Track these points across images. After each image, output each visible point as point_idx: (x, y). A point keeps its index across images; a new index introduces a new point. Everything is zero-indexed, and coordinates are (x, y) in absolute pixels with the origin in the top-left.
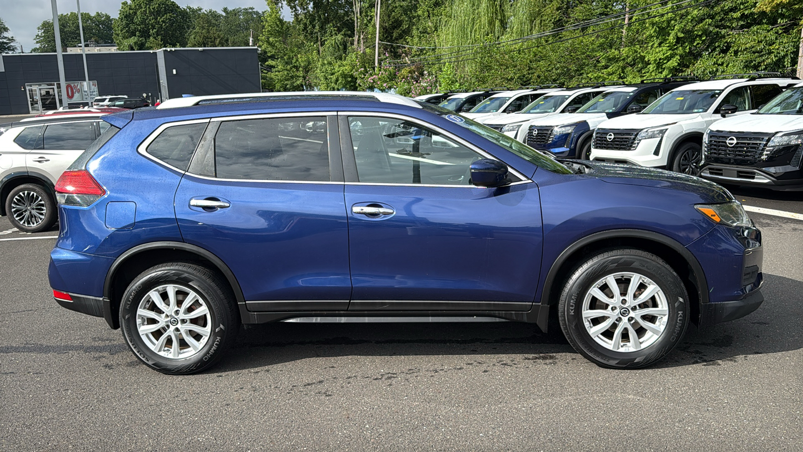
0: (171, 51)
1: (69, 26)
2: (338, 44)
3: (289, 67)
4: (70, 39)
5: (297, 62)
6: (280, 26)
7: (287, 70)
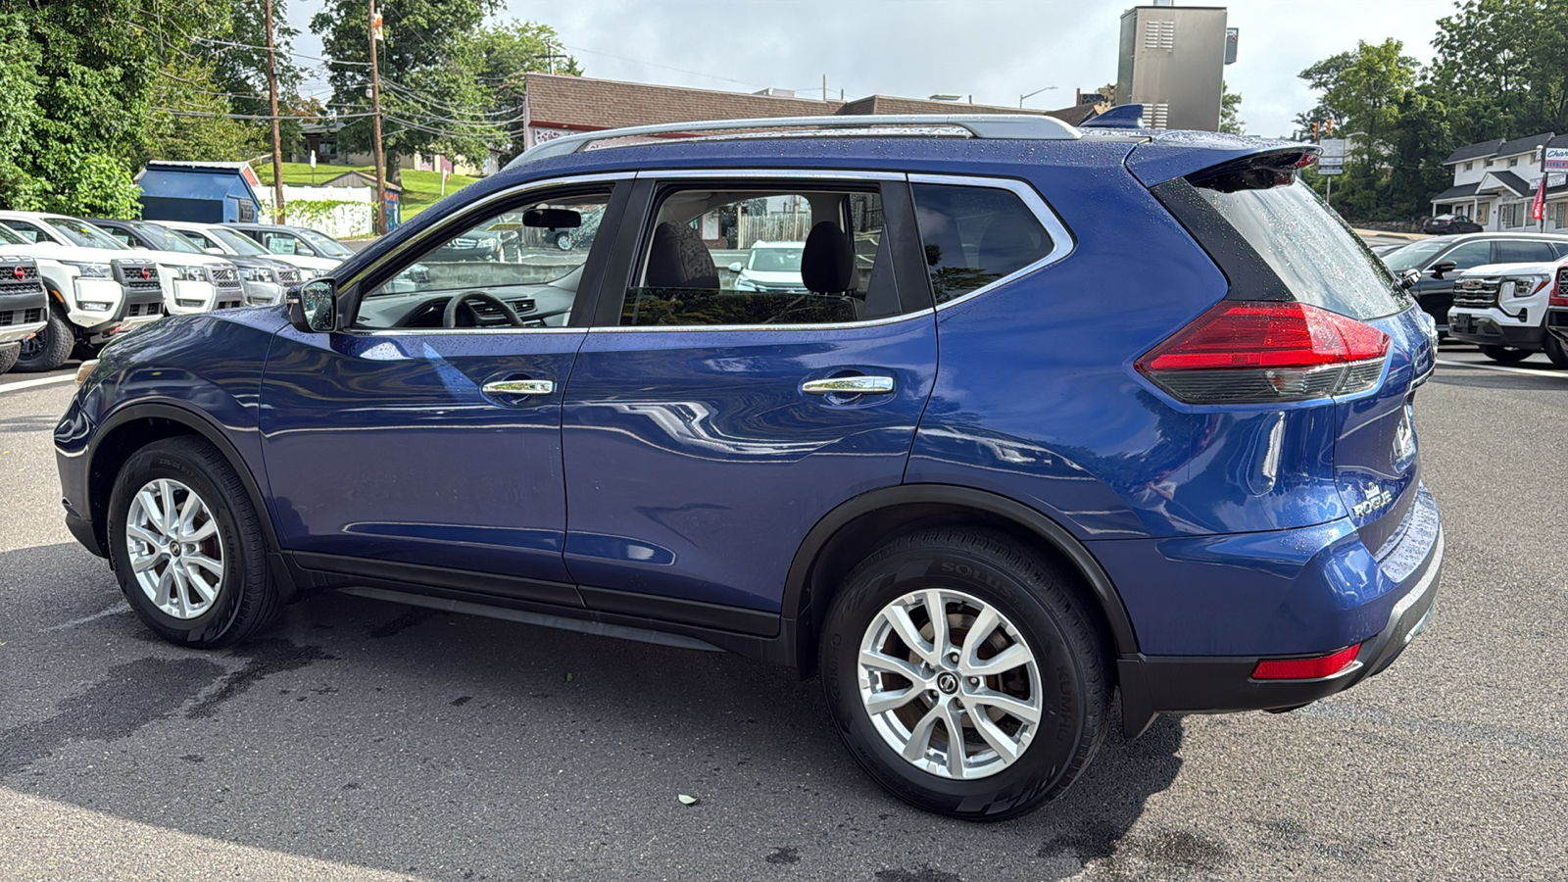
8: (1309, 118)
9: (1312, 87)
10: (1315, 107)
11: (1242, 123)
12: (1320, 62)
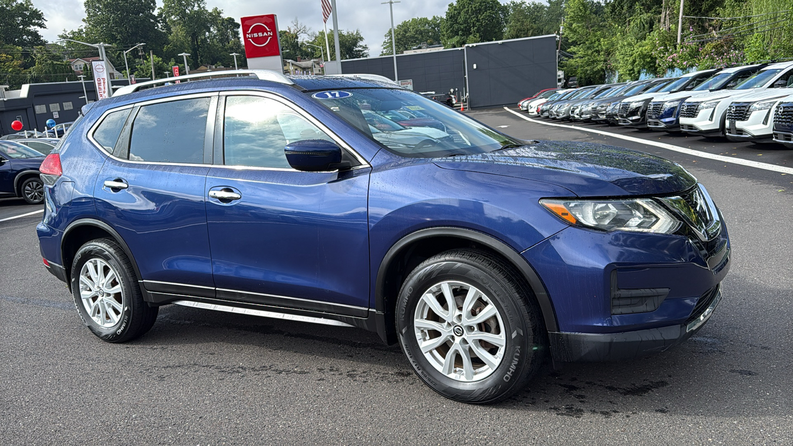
0: (473, 46)
1: (410, 31)
2: (644, 23)
3: (590, 52)
4: (410, 43)
5: (599, 46)
6: (583, 11)
7: (587, 55)
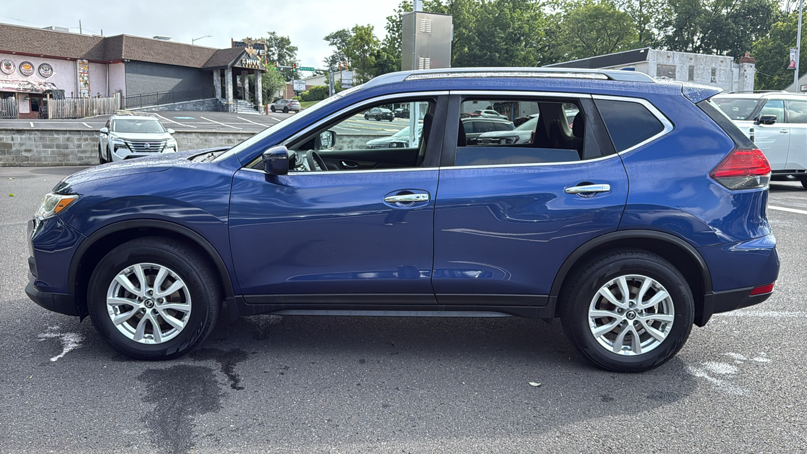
8: (330, 60)
9: (330, 44)
10: (332, 55)
11: (299, 61)
12: (333, 33)
